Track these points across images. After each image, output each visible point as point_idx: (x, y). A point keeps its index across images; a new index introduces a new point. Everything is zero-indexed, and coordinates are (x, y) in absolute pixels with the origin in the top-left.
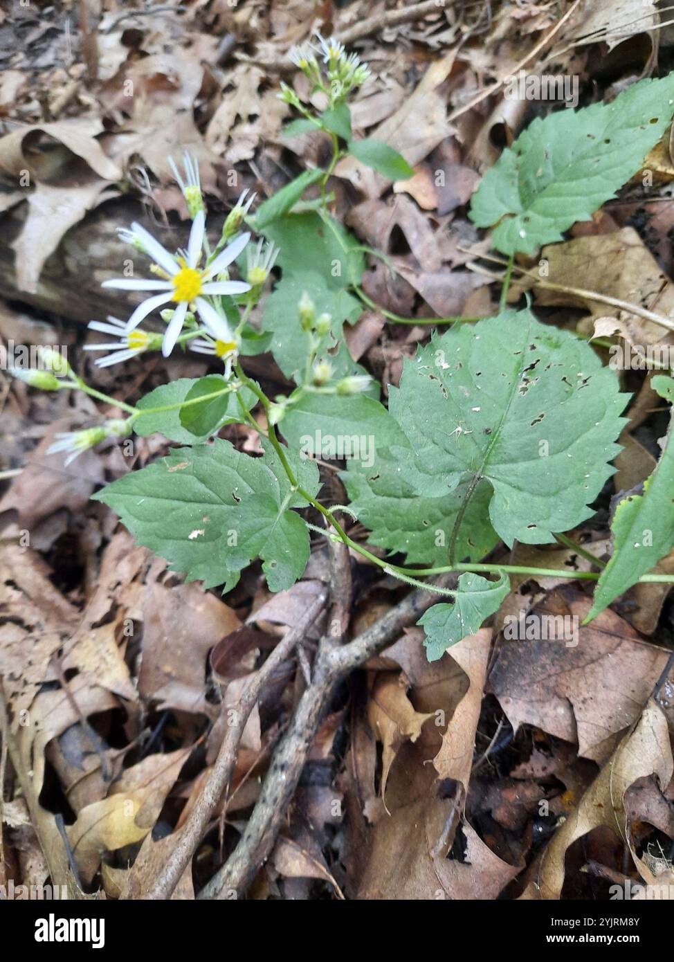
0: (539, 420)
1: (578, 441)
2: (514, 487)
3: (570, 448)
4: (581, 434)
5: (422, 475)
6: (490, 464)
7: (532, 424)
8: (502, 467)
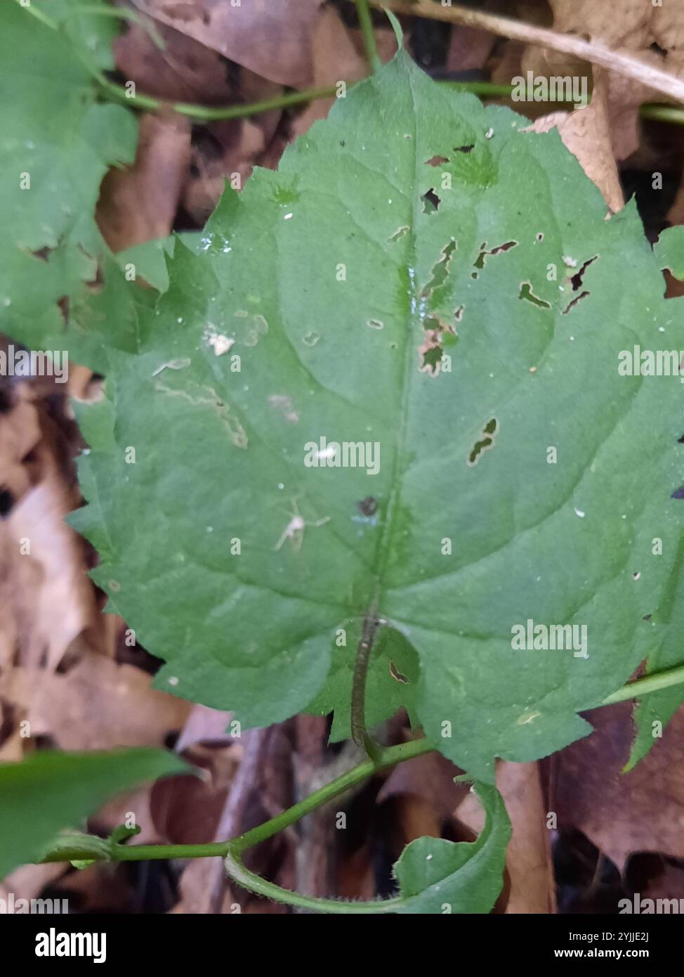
0: (488, 441)
1: (593, 468)
2: (466, 635)
3: (577, 494)
4: (597, 445)
5: (233, 673)
6: (394, 587)
7: (472, 459)
8: (424, 588)
